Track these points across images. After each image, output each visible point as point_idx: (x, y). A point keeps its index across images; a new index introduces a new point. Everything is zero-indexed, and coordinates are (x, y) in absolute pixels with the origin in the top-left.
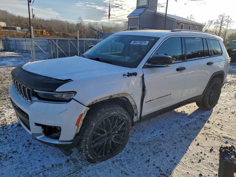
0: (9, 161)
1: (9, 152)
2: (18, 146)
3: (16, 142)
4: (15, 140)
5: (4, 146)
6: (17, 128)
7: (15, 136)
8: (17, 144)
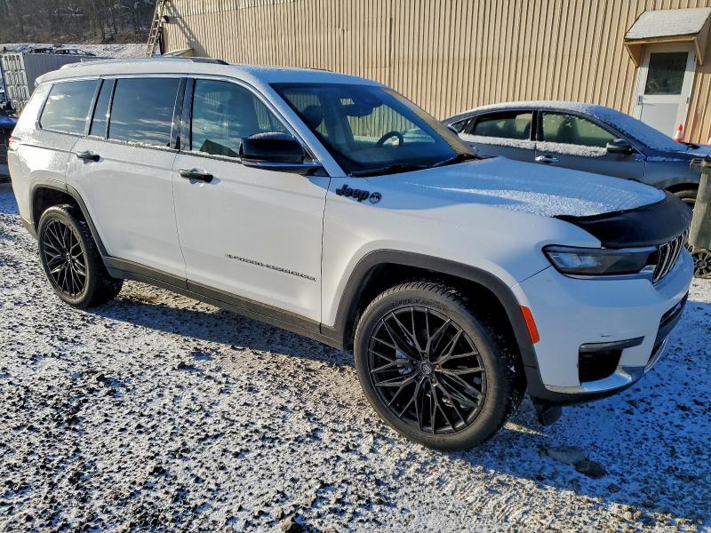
0: (706, 400)
1: (694, 415)
2: (664, 416)
3: (658, 429)
4: (655, 434)
5: (695, 439)
6: (613, 467)
7: (643, 446)
8: (661, 422)
